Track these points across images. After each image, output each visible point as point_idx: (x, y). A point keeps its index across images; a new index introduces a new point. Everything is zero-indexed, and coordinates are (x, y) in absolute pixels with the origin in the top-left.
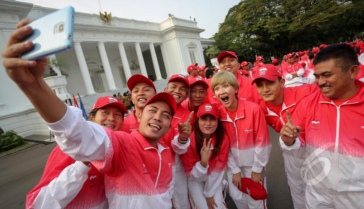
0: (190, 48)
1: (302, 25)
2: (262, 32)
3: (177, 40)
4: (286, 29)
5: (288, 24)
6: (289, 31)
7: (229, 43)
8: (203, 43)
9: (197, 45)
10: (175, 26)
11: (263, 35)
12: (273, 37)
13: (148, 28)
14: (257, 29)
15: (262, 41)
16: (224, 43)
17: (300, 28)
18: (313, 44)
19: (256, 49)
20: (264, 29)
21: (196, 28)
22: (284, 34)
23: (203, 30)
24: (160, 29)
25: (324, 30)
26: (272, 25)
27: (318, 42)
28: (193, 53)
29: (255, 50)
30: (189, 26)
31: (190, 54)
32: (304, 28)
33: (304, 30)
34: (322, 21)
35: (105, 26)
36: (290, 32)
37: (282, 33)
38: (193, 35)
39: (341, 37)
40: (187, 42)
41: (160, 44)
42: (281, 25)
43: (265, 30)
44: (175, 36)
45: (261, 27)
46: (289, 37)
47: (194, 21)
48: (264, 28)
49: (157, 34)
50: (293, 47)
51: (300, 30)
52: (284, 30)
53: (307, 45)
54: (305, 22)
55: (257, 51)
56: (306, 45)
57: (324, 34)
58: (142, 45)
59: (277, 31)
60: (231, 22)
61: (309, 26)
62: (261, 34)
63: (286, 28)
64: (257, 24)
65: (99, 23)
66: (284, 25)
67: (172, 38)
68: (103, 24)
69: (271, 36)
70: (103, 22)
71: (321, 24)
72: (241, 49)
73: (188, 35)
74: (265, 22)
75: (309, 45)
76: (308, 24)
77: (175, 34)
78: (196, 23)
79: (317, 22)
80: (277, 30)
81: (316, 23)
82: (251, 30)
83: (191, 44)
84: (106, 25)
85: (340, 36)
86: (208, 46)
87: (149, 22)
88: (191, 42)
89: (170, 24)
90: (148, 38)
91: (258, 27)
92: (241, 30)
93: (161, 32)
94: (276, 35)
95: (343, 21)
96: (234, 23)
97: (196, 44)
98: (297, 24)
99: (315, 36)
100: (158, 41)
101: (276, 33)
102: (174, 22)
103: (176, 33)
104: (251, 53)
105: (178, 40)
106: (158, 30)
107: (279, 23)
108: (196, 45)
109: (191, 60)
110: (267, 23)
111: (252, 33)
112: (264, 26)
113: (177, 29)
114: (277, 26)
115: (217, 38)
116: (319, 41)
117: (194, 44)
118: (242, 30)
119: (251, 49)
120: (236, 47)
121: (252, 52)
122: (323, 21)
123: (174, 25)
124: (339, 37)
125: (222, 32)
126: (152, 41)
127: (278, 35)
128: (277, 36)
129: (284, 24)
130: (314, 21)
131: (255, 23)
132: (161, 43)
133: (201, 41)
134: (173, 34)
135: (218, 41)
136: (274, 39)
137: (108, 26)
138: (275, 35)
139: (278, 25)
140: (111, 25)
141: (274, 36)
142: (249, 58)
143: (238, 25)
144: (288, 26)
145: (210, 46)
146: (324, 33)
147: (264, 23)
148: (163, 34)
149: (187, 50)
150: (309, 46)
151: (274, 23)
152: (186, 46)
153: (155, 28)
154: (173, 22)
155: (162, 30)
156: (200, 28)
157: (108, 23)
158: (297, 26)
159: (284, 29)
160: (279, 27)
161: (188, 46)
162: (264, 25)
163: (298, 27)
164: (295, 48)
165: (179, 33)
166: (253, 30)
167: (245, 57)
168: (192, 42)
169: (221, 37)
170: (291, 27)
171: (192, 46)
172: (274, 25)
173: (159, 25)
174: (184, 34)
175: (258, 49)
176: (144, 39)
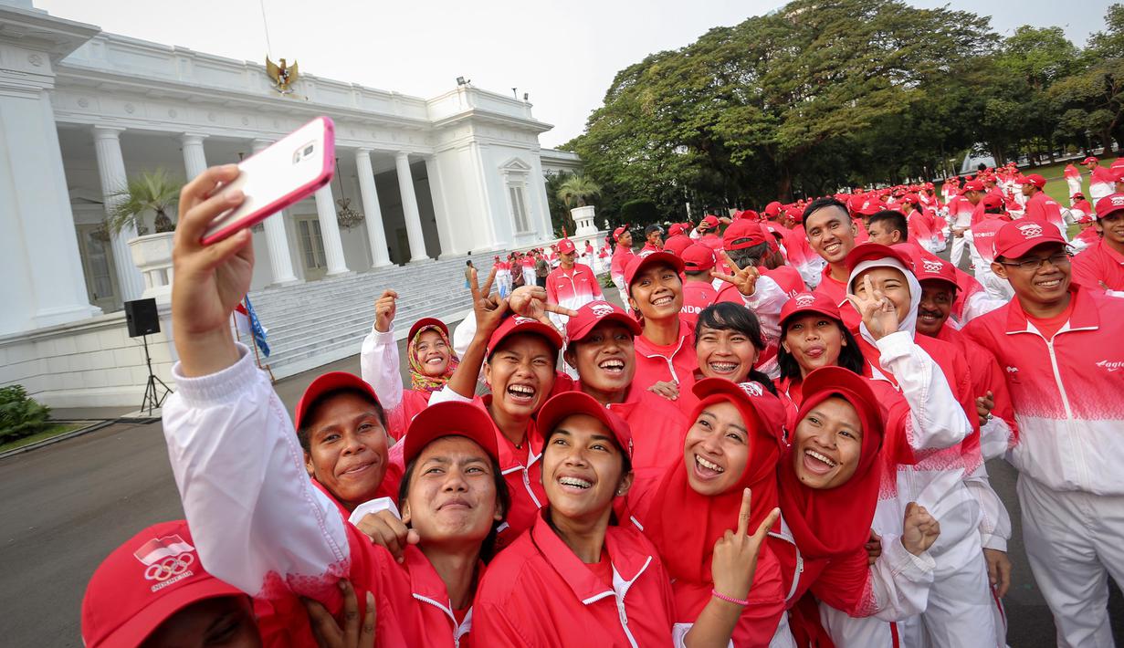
0: (510, 173)
1: (809, 131)
2: (706, 143)
3: (476, 149)
4: (769, 139)
5: (773, 126)
6: (777, 144)
7: (617, 167)
8: (546, 161)
9: (531, 165)
10: (474, 111)
11: (708, 149)
12: (739, 158)
13: (396, 110)
14: (693, 134)
15: (707, 165)
16: (603, 165)
17: (804, 139)
18: (838, 178)
19: (687, 184)
20: (714, 135)
21: (529, 118)
22: (765, 152)
23: (550, 127)
24: (427, 116)
25: (864, 145)
26: (734, 125)
27: (850, 175)
28: (519, 190)
29: (685, 187)
30: (512, 115)
31: (512, 190)
32: (814, 139)
33: (814, 142)
34: (856, 126)
35: (276, 98)
36: (779, 147)
37: (759, 149)
38: (522, 139)
39: (905, 166)
40: (505, 157)
41: (425, 159)
42: (755, 127)
43: (714, 138)
44: (472, 139)
45: (705, 129)
46: (776, 160)
47: (524, 101)
48: (711, 132)
49: (421, 128)
50: (788, 184)
51: (806, 143)
52: (764, 142)
53: (824, 181)
54: (815, 124)
55: (689, 192)
56: (820, 181)
57: (865, 155)
58: (376, 158)
59: (747, 143)
60: (624, 108)
61: (824, 134)
62: (704, 146)
63: (768, 136)
64: (694, 119)
65: (261, 87)
66: (764, 129)
67: (461, 145)
68: (273, 90)
69: (733, 155)
70: (274, 88)
71: (855, 130)
72: (648, 183)
73: (509, 137)
74: (716, 116)
75: (828, 181)
76: (823, 129)
77: (471, 133)
78: (530, 106)
79: (845, 127)
80: (746, 139)
81: (842, 129)
82: (679, 135)
83: (515, 164)
84: (281, 96)
85: (902, 164)
86: (561, 172)
87: (401, 96)
88: (515, 156)
89: (460, 105)
90: (394, 139)
91: (698, 129)
92: (651, 131)
93: (432, 124)
94: (745, 153)
95: (906, 126)
96: (633, 112)
97: (528, 163)
98: (797, 128)
99: (840, 157)
100: (419, 148)
101: (746, 147)
102: (471, 101)
103: (475, 131)
104: (674, 196)
105: (479, 150)
106: (423, 118)
107: (750, 122)
108: (529, 168)
109: (511, 206)
110: (719, 119)
111: (677, 141)
112: (713, 128)
113: (479, 120)
114: (746, 130)
115: (583, 149)
116: (854, 172)
117: (523, 163)
118: (655, 132)
119: (674, 183)
120: (638, 178)
121: (678, 192)
122: (860, 126)
123: (472, 109)
124: (902, 166)
125: (597, 136)
126: (404, 149)
127: (751, 153)
128: (747, 155)
129: (765, 125)
130: (838, 124)
131: (689, 117)
132: (430, 156)
133: (541, 157)
134: (467, 134)
135: (587, 158)
136: (740, 163)
137: (287, 98)
138: (740, 151)
139: (748, 128)
140: (294, 97)
141: (739, 155)
142: (670, 209)
143: (644, 118)
144: (773, 131)
145: (567, 170)
146: (865, 152)
147: (712, 118)
148: (436, 131)
149: (504, 180)
150: (829, 186)
151: (738, 121)
152: (500, 168)
153: (415, 114)
154: (469, 102)
155: (434, 119)
156: (541, 120)
157: (285, 89)
158: (797, 133)
159: (764, 138)
160: (751, 133)
161: (505, 167)
162: (714, 124)
163: (800, 135)
164: (794, 189)
165: (482, 131)
166: (684, 136)
167: (658, 206)
168: (516, 159)
169: (594, 149)
170: (782, 135)
171: (516, 170)
172: (738, 127)
173: (426, 103)
174: (495, 134)
175: (693, 186)
176: (384, 143)
